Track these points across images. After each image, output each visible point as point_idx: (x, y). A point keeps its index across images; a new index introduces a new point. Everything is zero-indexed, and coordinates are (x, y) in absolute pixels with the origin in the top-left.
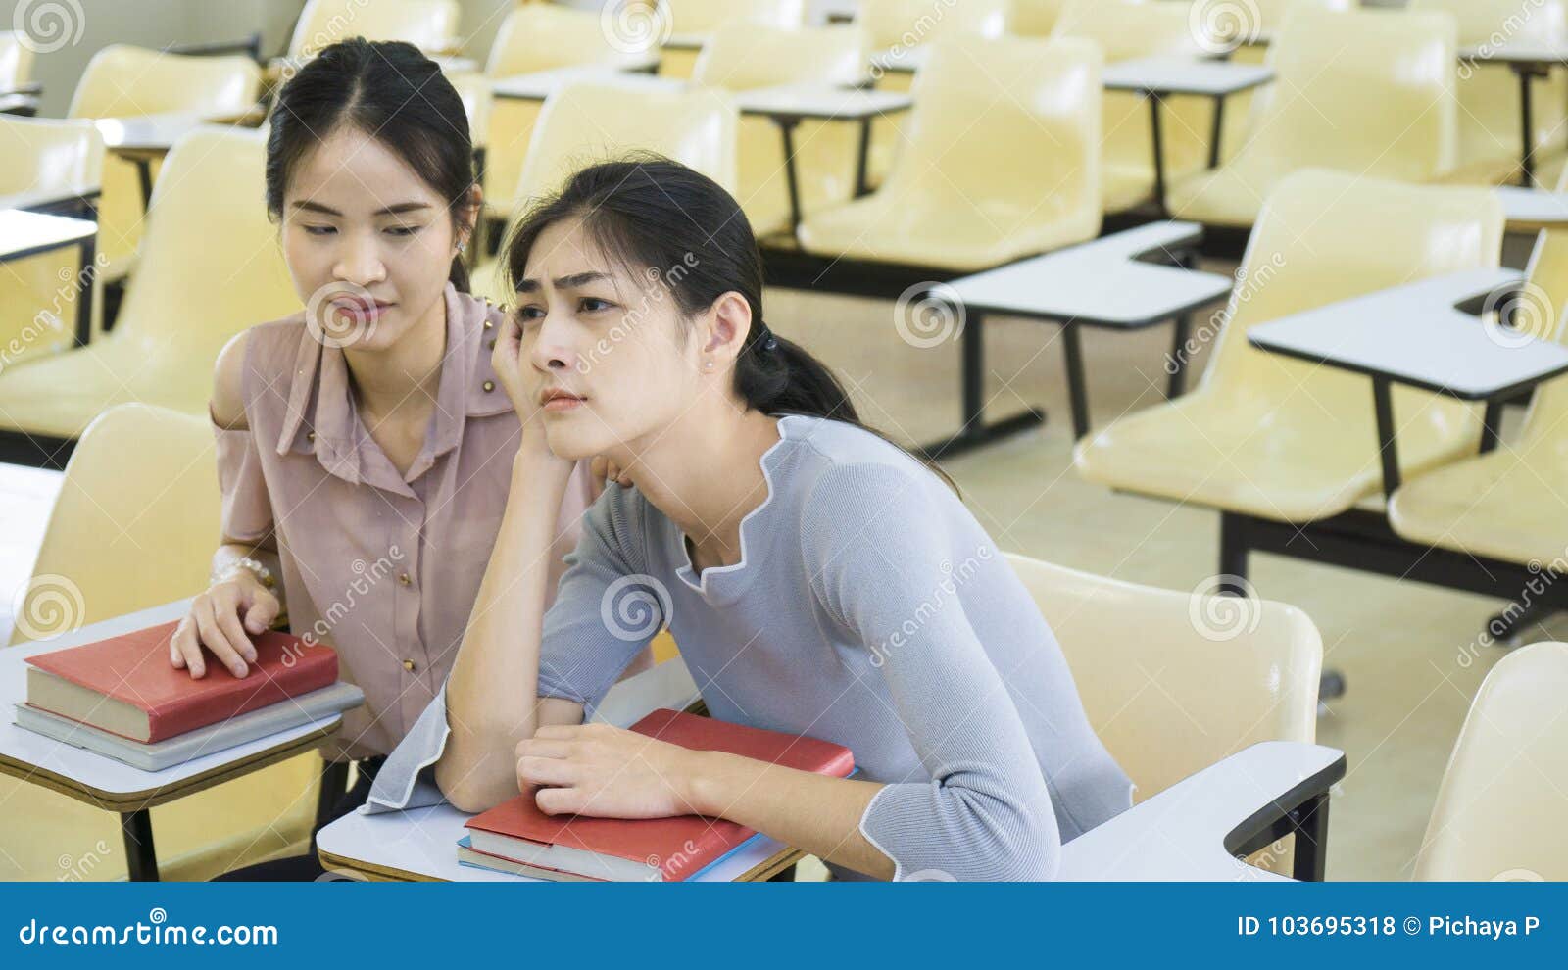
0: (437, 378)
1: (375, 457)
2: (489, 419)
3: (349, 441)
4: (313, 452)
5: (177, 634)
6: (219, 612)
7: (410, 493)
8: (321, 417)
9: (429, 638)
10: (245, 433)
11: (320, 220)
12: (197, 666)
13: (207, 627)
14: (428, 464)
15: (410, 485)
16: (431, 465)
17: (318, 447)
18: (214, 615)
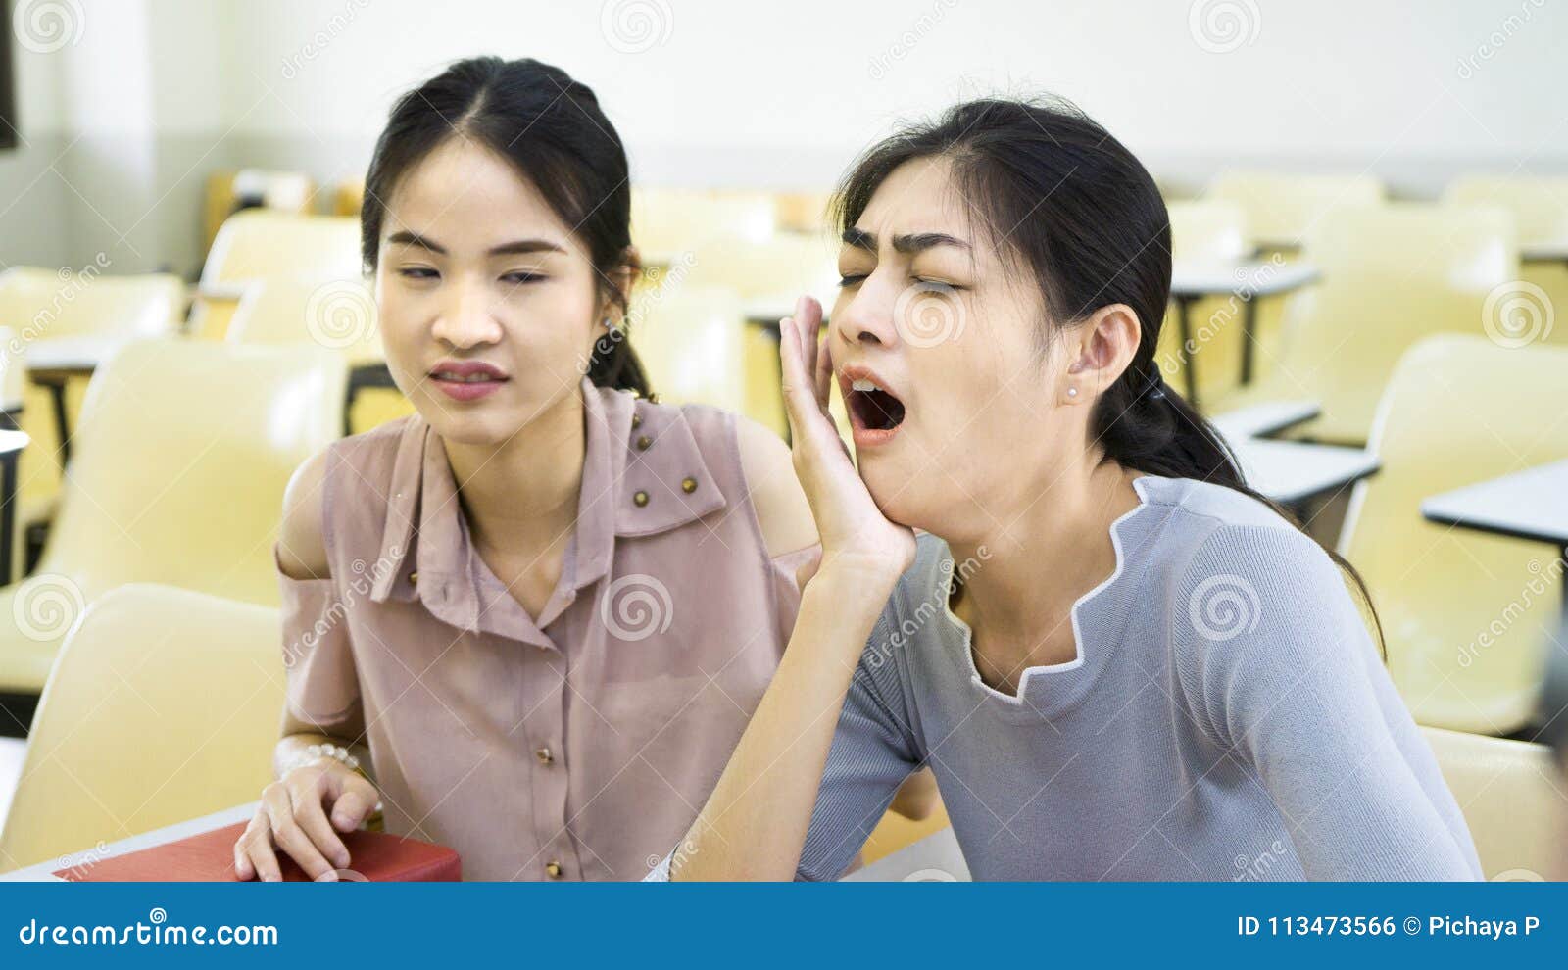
0: (576, 493)
1: (499, 598)
2: (645, 539)
3: (465, 579)
4: (415, 596)
5: (243, 838)
6: (296, 805)
7: (544, 642)
8: (425, 549)
9: (580, 836)
10: (324, 582)
11: (419, 259)
12: (270, 872)
13: (282, 824)
14: (568, 598)
15: (545, 631)
16: (573, 599)
17: (425, 588)
18: (292, 810)
